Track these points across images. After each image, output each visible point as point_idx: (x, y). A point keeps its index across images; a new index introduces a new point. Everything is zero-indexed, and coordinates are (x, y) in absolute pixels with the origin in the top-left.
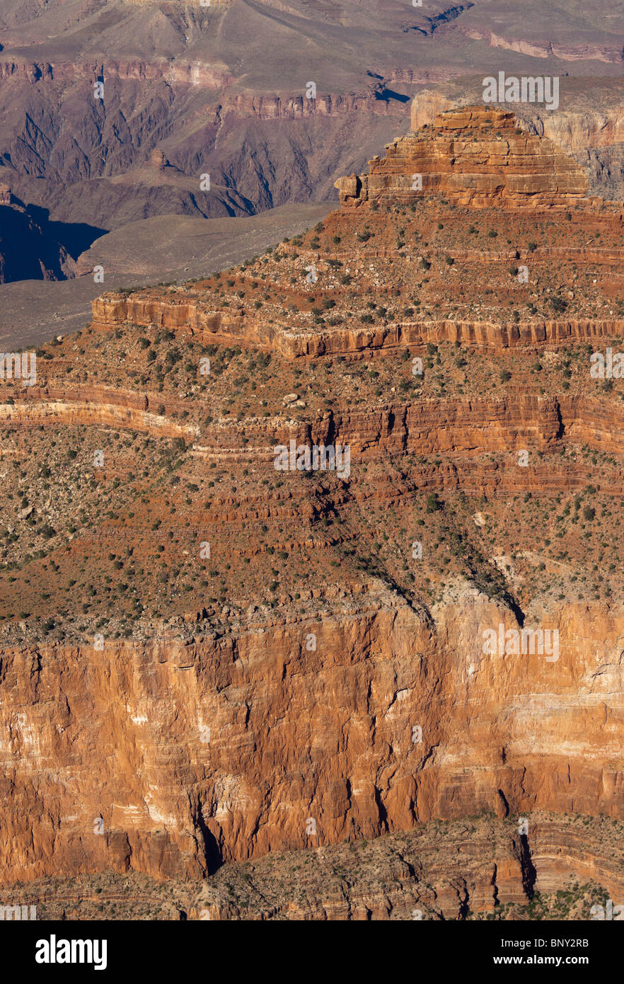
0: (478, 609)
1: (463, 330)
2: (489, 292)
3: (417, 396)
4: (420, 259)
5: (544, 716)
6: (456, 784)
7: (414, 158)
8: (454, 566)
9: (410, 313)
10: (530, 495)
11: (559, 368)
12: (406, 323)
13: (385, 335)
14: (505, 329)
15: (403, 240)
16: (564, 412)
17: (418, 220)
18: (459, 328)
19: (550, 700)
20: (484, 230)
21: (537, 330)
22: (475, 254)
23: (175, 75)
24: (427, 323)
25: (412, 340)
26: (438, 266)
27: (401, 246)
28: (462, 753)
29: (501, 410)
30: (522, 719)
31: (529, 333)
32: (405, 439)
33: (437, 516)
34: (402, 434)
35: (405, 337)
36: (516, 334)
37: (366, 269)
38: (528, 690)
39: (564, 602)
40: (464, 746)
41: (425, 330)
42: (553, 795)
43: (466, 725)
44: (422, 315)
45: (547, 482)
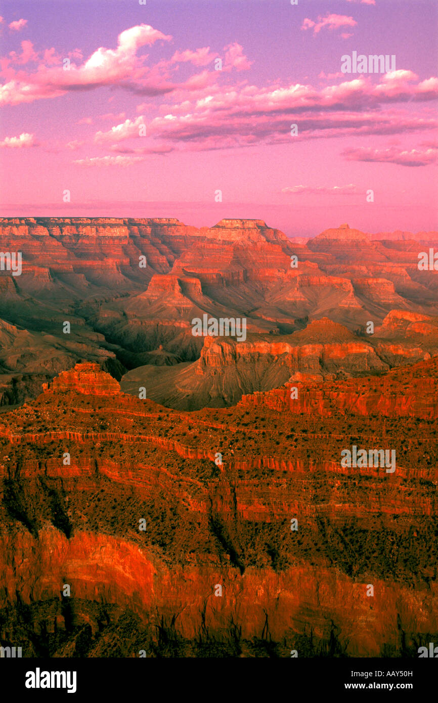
0: (54, 532)
1: (72, 435)
2: (82, 422)
3: (50, 457)
4: (63, 411)
5: (78, 567)
6: (47, 589)
7: (68, 378)
8: (49, 517)
9: (54, 429)
10: (84, 491)
11: (99, 449)
12: (53, 432)
13: (45, 436)
14: (83, 436)
15: (60, 404)
16: (98, 464)
17: (66, 398)
18: (70, 434)
19: (80, 562)
20: (86, 402)
21: (94, 436)
22: (82, 410)
23: (177, 324)
24: (60, 433)
25: (55, 437)
26: (69, 413)
27: (58, 406)
28: (50, 579)
29: (78, 463)
30: (71, 567)
31: (91, 437)
32: (46, 471)
33: (51, 499)
34: (44, 469)
35: (53, 437)
36: (87, 437)
37: (46, 413)
38: (71, 559)
39: (81, 531)
40: (50, 576)
41: (59, 434)
42: (80, 593)
43: (51, 570)
44: (59, 430)
45: (90, 487)
